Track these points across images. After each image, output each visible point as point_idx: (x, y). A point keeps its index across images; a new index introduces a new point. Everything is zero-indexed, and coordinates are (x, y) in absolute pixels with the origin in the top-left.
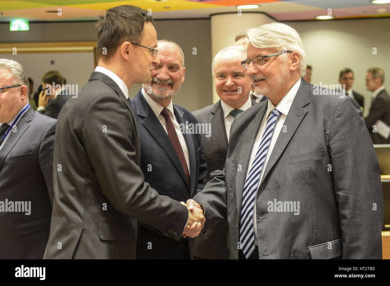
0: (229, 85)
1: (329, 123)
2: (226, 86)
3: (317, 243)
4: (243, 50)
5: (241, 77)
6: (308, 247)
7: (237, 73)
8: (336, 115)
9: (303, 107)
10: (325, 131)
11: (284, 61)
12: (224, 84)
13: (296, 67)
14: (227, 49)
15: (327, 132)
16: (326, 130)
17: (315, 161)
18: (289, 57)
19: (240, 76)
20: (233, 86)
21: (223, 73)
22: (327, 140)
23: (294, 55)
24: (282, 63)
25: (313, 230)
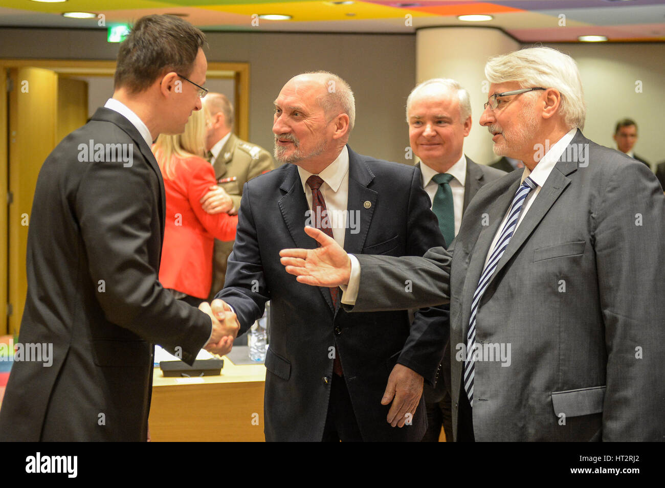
0: (428, 136)
1: (598, 201)
2: (424, 137)
3: (565, 388)
4: (452, 84)
5: (447, 124)
6: (550, 393)
7: (441, 118)
8: (609, 189)
9: (566, 176)
10: (590, 213)
11: (529, 103)
12: (420, 134)
13: (552, 113)
14: (430, 83)
15: (593, 215)
16: (592, 211)
17: (569, 258)
18: (540, 97)
19: (445, 122)
20: (434, 136)
21: (419, 118)
22: (592, 227)
23: (549, 94)
24: (527, 105)
25: (561, 368)
